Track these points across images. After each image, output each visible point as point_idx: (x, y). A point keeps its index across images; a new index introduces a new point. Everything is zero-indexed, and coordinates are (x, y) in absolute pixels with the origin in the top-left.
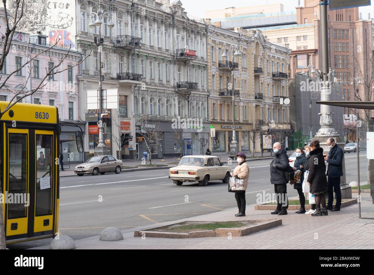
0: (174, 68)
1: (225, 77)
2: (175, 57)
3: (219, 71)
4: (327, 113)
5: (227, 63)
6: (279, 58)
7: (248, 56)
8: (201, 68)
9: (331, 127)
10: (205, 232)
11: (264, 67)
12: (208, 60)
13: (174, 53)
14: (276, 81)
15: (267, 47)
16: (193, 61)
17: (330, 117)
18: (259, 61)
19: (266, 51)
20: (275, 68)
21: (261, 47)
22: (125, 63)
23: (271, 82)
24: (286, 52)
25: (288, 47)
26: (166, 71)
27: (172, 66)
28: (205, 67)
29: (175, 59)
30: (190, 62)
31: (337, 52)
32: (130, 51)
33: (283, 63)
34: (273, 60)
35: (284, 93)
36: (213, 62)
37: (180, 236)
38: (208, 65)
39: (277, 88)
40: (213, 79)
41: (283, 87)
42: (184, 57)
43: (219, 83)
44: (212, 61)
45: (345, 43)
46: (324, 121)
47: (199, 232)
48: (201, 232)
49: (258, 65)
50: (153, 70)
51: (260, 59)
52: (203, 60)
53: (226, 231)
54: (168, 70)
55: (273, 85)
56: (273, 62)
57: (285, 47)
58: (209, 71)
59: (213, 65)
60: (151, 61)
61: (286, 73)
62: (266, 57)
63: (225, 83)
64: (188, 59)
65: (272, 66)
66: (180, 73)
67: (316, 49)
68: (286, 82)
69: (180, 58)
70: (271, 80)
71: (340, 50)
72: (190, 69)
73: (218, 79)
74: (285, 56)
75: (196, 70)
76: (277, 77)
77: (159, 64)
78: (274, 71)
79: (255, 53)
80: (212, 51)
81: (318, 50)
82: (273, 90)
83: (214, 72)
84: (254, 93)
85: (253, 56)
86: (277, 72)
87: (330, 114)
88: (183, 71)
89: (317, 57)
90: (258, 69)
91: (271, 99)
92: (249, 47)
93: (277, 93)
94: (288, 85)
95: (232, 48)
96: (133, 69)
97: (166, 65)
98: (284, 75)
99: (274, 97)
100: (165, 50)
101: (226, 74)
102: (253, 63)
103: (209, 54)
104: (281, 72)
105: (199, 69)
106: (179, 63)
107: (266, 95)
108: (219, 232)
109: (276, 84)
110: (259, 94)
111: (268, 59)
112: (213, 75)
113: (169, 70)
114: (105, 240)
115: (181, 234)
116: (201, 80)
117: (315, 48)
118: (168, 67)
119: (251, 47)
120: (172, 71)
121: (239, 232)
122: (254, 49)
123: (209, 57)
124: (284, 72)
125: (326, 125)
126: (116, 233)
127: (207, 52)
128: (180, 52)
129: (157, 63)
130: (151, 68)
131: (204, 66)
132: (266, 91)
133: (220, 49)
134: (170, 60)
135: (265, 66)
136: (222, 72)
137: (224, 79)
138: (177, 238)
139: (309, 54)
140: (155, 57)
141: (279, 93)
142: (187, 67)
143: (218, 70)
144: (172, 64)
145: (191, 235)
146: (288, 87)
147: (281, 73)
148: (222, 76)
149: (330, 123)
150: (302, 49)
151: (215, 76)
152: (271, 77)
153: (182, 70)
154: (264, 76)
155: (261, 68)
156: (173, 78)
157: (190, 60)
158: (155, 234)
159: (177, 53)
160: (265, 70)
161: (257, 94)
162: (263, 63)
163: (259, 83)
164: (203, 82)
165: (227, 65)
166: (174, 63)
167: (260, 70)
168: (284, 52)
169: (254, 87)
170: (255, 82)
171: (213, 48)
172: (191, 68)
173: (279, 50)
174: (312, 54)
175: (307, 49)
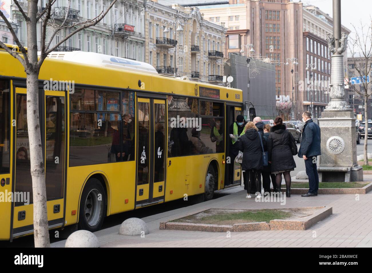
0: (111, 43)
1: (162, 54)
2: (113, 32)
3: (156, 48)
4: (340, 84)
5: (164, 40)
6: (215, 37)
7: (185, 33)
8: (139, 44)
9: (343, 100)
10: (256, 224)
11: (200, 45)
12: (146, 36)
13: (112, 28)
14: (212, 60)
15: (204, 25)
16: (131, 37)
17: (342, 89)
18: (196, 39)
19: (202, 29)
20: (211, 46)
21: (198, 25)
22: (62, 36)
23: (207, 61)
24: (222, 31)
25: (224, 26)
26: (104, 46)
27: (110, 41)
28: (143, 44)
29: (113, 34)
30: (127, 38)
31: (268, 33)
32: (68, 24)
33: (219, 42)
34: (209, 38)
35: (219, 72)
36: (151, 38)
37: (221, 229)
38: (146, 41)
39: (213, 67)
40: (150, 56)
41: (218, 66)
42: (122, 32)
43: (156, 60)
44: (149, 37)
45: (276, 25)
46: (335, 93)
47: (247, 224)
48: (250, 225)
49: (195, 43)
50: (90, 45)
51: (197, 37)
52: (141, 36)
53: (284, 223)
54: (105, 45)
55: (209, 64)
56: (209, 40)
57: (221, 26)
58: (147, 47)
59: (151, 42)
60: (88, 35)
61: (221, 52)
62: (203, 35)
63: (162, 61)
64: (126, 34)
65: (208, 44)
66: (117, 49)
67: (248, 30)
68: (221, 61)
69: (118, 34)
70: (208, 58)
71: (271, 31)
72: (127, 45)
73: (156, 56)
74: (221, 35)
75: (133, 46)
76: (213, 55)
77: (96, 38)
78: (210, 50)
79: (192, 31)
80: (150, 27)
81: (250, 30)
82: (209, 69)
83: (151, 48)
84: (190, 71)
85: (191, 33)
86: (213, 51)
87: (342, 85)
88: (121, 46)
89: (249, 37)
90: (195, 47)
91: (206, 77)
92: (187, 25)
93: (213, 72)
94: (223, 64)
95: (174, 24)
96: (70, 42)
97: (104, 40)
98: (220, 53)
99: (210, 76)
100: (103, 24)
101: (163, 51)
102: (190, 40)
103: (147, 30)
104: (217, 50)
105: (137, 45)
106: (117, 39)
107: (202, 74)
108: (274, 225)
109: (211, 63)
110: (195, 72)
111: (204, 37)
112: (151, 52)
113: (107, 46)
114: (127, 234)
115: (223, 226)
116: (138, 57)
117: (247, 28)
118: (105, 42)
119: (189, 24)
120: (110, 46)
121: (302, 224)
122: (191, 26)
123: (147, 33)
124: (219, 51)
125: (337, 98)
126: (141, 225)
127: (145, 28)
128: (118, 27)
129: (94, 37)
130: (88, 43)
131: (142, 42)
132: (202, 70)
133: (157, 25)
134: (108, 35)
135: (202, 45)
136: (160, 49)
137: (161, 56)
138: (217, 232)
139: (241, 35)
140: (93, 32)
141: (214, 72)
142: (124, 43)
143: (155, 46)
144: (110, 39)
145: (236, 228)
146: (223, 67)
147: (217, 52)
148: (159, 53)
149: (342, 96)
150: (234, 29)
151: (153, 53)
152: (207, 56)
153: (119, 46)
154: (200, 54)
155: (197, 46)
156: (110, 53)
157: (128, 35)
158: (188, 226)
159: (115, 28)
160: (201, 48)
161: (193, 73)
162: (200, 41)
163: (196, 61)
164: (140, 58)
165: (165, 42)
166: (112, 37)
167: (197, 48)
168: (220, 30)
169: (190, 65)
170: (192, 60)
171: (151, 24)
172: (129, 44)
173: (215, 29)
174: (244, 34)
175: (238, 29)
